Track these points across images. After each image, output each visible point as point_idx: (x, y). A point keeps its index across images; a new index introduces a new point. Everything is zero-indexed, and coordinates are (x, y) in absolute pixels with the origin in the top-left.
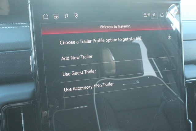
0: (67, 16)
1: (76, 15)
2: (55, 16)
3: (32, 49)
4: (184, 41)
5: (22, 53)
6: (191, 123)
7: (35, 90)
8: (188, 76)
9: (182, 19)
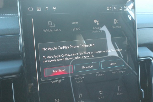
0: (48, 9)
1: (54, 8)
2: (38, 9)
3: (20, 35)
4: (137, 28)
5: (13, 37)
6: (143, 91)
7: (23, 65)
8: (141, 56)
9: (136, 12)
